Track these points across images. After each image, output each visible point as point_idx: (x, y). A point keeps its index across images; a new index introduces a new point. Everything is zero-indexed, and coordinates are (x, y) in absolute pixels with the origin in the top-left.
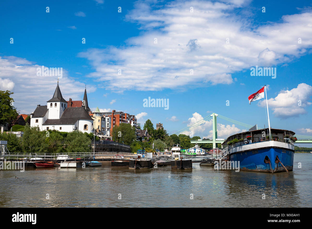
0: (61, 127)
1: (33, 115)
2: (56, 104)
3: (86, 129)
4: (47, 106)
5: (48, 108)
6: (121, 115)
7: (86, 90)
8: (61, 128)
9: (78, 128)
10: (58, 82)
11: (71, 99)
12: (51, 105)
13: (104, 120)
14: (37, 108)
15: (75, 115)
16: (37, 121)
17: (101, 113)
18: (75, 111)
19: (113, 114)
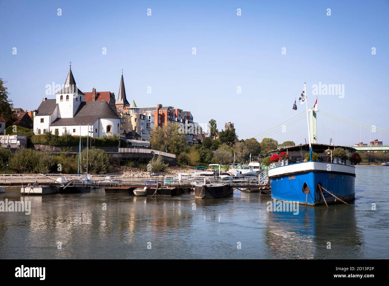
0: (75, 129)
1: (36, 112)
2: (67, 97)
3: (110, 131)
4: (56, 99)
5: (57, 102)
6: (169, 111)
7: (122, 76)
8: (74, 131)
9: (98, 130)
10: (70, 66)
11: (94, 90)
12: (62, 97)
13: (143, 119)
14: (43, 102)
15: (94, 112)
16: (42, 120)
17: (138, 109)
18: (95, 106)
19: (158, 109)
